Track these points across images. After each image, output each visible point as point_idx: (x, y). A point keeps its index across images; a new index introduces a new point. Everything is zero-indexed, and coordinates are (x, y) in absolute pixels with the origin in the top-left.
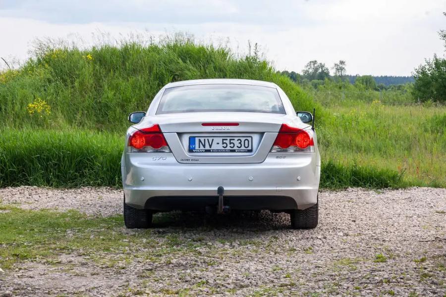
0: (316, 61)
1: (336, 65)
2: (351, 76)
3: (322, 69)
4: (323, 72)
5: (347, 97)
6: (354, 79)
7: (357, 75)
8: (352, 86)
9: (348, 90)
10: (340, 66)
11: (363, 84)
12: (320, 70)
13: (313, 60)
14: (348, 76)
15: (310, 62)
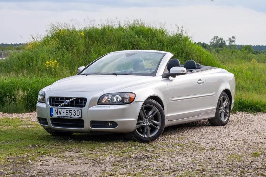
0: (218, 37)
1: (229, 38)
2: (238, 45)
3: (221, 41)
4: (222, 43)
5: (236, 58)
6: (241, 47)
7: (242, 45)
8: (239, 51)
9: (237, 53)
10: (232, 40)
11: (246, 50)
12: (220, 42)
13: (216, 36)
14: (237, 45)
15: (214, 37)
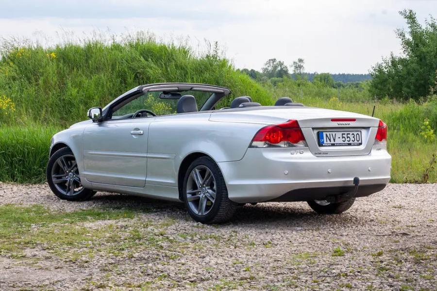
0: (275, 59)
1: (294, 63)
2: (309, 74)
3: (281, 67)
4: (282, 69)
5: (306, 94)
6: (313, 77)
7: (315, 73)
8: (310, 83)
9: (306, 87)
10: (298, 65)
11: (320, 81)
12: (279, 68)
13: (273, 58)
14: (306, 74)
15: (270, 60)
